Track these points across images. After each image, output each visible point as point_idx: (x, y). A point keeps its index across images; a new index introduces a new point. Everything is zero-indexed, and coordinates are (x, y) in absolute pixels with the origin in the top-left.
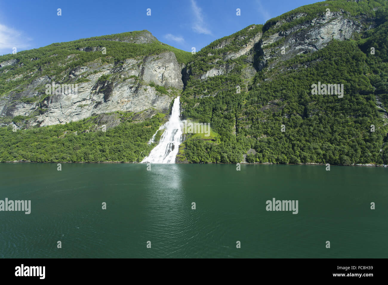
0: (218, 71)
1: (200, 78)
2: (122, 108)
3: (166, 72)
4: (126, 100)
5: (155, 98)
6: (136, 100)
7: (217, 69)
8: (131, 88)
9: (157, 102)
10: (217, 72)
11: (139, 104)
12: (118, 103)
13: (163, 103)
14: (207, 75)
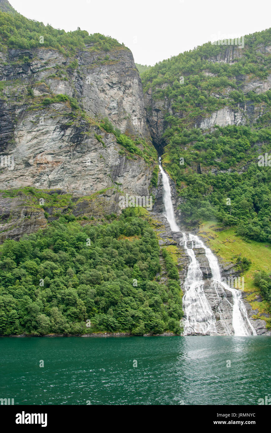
0: (235, 116)
1: (199, 125)
2: (37, 181)
3: (125, 99)
4: (50, 158)
5: (117, 163)
6: (76, 163)
7: (233, 110)
8: (64, 128)
9: (125, 174)
10: (233, 117)
11: (83, 173)
12: (28, 165)
13: (136, 178)
14: (212, 121)
